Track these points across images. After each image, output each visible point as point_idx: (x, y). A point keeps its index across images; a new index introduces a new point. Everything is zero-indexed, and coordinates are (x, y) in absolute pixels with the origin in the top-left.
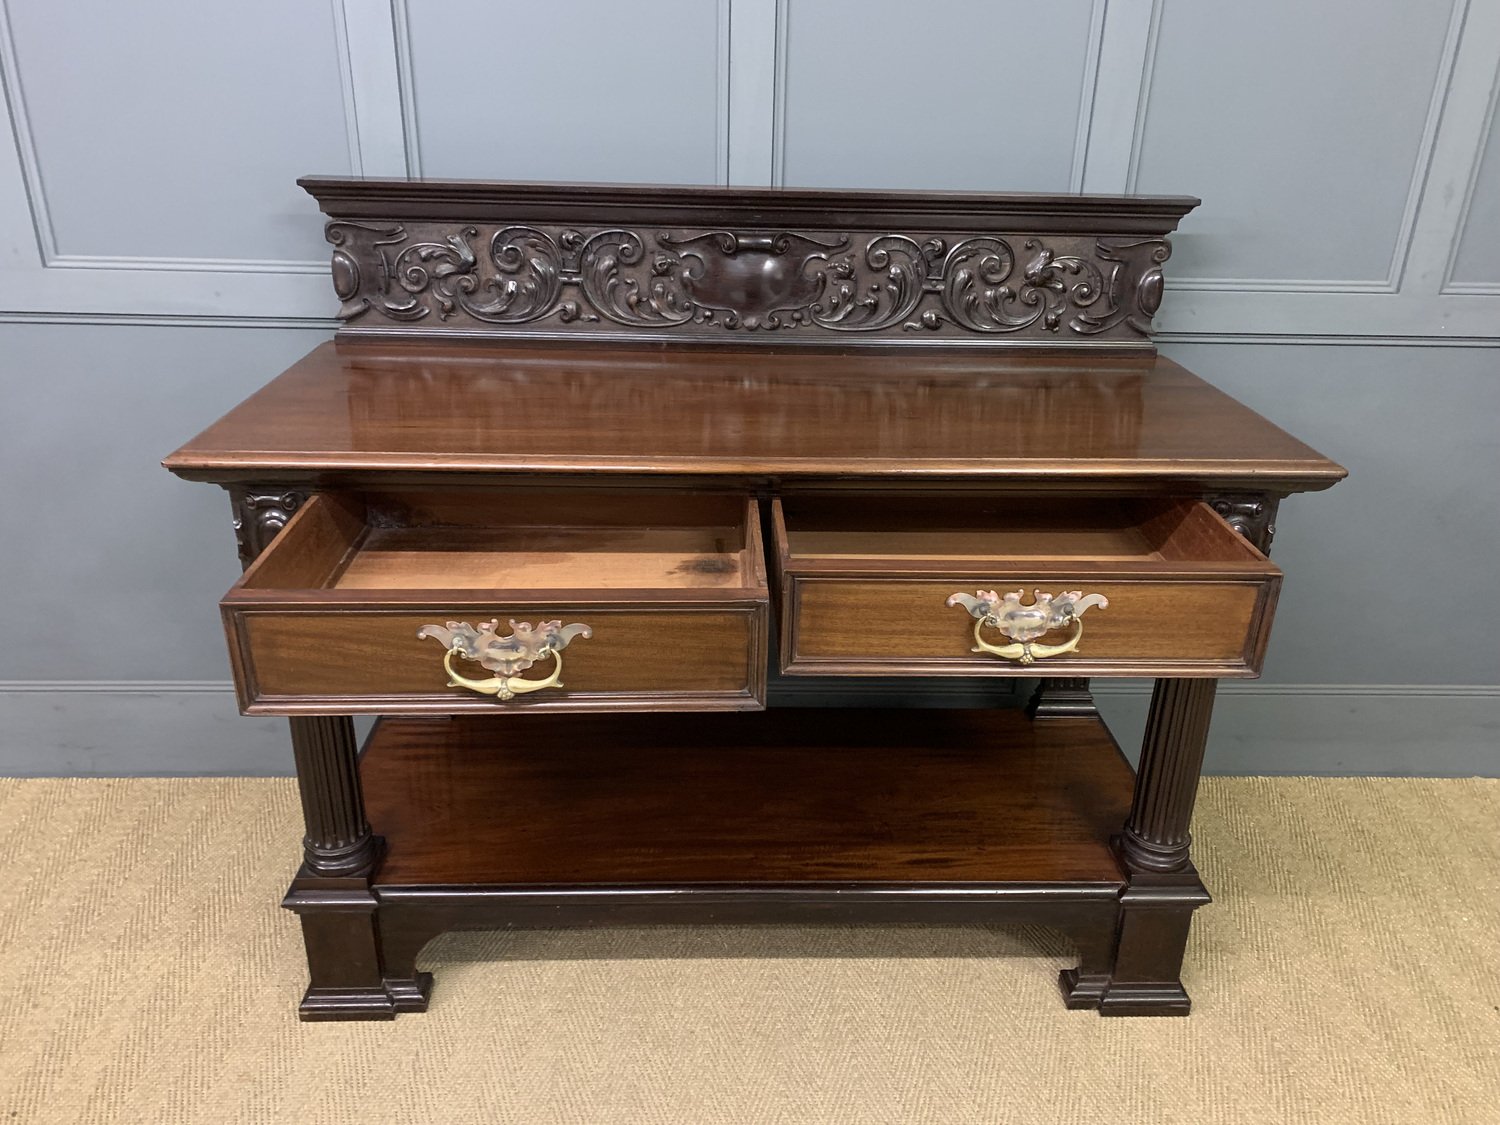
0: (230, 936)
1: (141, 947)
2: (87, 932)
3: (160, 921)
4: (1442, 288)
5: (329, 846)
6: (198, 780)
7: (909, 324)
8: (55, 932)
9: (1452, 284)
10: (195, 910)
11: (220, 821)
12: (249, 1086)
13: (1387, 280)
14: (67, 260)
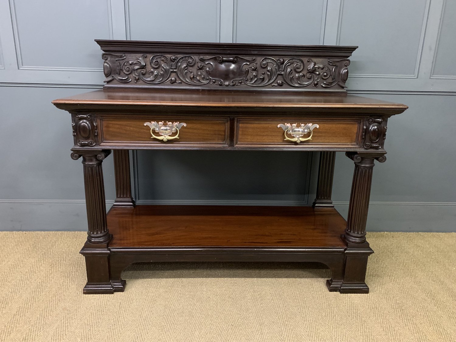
0: (62, 272)
1: (33, 275)
2: (16, 271)
3: (40, 268)
4: (430, 77)
5: (95, 233)
6: (53, 232)
7: (273, 84)
8: (6, 271)
9: (433, 76)
10: (51, 265)
11: (60, 242)
12: (66, 312)
13: (414, 74)
14: (25, 67)
